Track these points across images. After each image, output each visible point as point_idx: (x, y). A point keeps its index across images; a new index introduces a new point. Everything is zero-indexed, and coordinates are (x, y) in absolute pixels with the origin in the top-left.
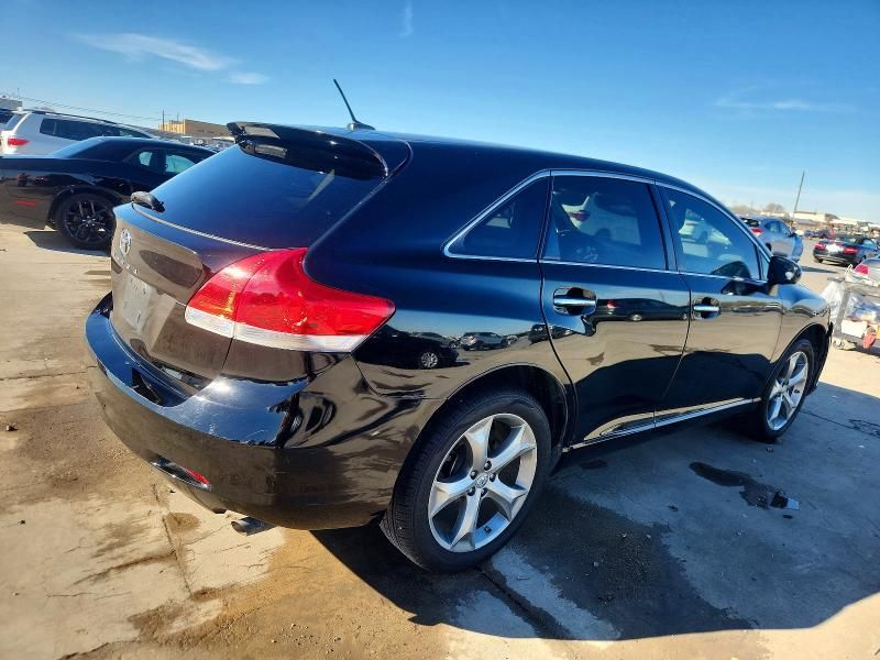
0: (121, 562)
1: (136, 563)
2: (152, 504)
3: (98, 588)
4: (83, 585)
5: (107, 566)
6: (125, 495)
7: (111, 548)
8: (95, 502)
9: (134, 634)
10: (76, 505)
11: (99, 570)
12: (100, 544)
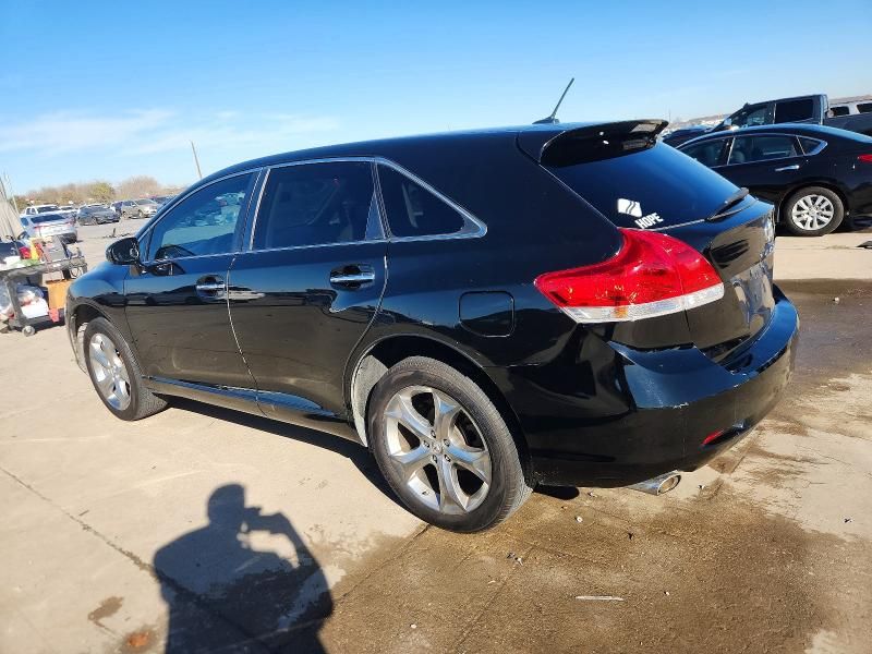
0: (788, 462)
1: (778, 457)
2: (728, 486)
3: (815, 456)
4: (823, 461)
5: (799, 464)
6: (743, 503)
7: (788, 472)
8: (773, 510)
9: (809, 430)
10: (791, 514)
11: (806, 464)
12: (794, 479)
